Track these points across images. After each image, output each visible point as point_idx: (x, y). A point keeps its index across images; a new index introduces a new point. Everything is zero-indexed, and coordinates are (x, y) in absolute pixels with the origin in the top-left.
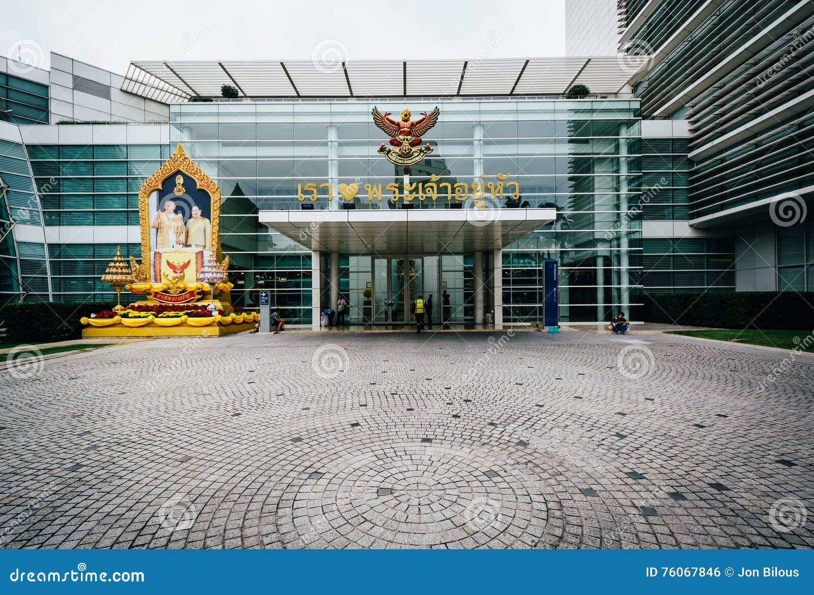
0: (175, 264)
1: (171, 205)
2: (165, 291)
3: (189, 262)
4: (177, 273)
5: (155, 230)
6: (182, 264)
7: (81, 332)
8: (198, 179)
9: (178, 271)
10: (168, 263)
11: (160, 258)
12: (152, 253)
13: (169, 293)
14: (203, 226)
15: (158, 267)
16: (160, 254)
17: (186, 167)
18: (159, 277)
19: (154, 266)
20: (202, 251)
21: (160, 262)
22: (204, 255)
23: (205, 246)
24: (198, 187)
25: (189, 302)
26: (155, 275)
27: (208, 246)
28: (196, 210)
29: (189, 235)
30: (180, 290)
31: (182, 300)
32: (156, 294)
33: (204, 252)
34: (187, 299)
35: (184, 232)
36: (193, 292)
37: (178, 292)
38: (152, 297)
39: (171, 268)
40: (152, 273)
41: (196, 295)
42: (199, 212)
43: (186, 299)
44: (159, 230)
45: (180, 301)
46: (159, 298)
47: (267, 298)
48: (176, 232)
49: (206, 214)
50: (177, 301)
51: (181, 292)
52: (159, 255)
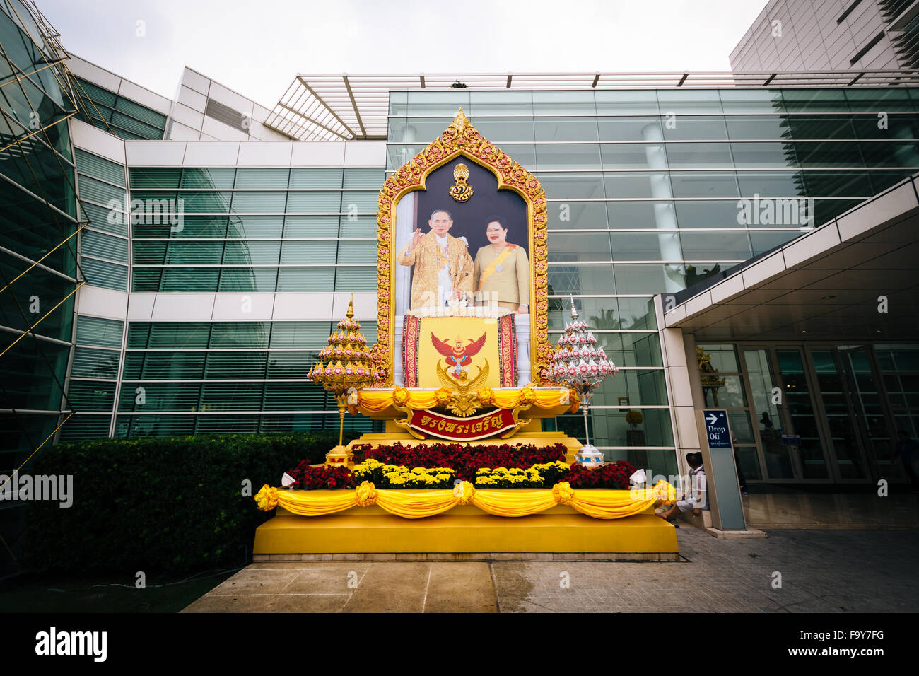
0: (451, 343)
1: (441, 219)
2: (441, 408)
3: (482, 340)
4: (454, 364)
5: (408, 269)
6: (466, 343)
7: (252, 535)
8: (500, 169)
9: (459, 361)
10: (435, 341)
11: (417, 330)
12: (400, 318)
13: (449, 412)
14: (512, 262)
15: (411, 350)
16: (418, 321)
17: (475, 149)
18: (412, 375)
19: (404, 349)
20: (514, 314)
21: (417, 339)
22: (517, 323)
23: (518, 304)
24: (501, 184)
25: (498, 437)
26: (405, 370)
27: (524, 304)
28: (496, 230)
29: (483, 279)
30: (478, 405)
31: (483, 432)
32: (419, 415)
33: (517, 317)
34: (496, 429)
35: (471, 275)
36: (510, 410)
37: (472, 411)
38: (405, 423)
39: (441, 352)
40: (398, 365)
41: (516, 419)
42: (502, 234)
43: (492, 429)
44: (416, 269)
45: (477, 434)
46: (426, 427)
47: (722, 430)
48: (453, 272)
49: (518, 237)
50: (470, 435)
51: (479, 412)
52: (413, 324)
